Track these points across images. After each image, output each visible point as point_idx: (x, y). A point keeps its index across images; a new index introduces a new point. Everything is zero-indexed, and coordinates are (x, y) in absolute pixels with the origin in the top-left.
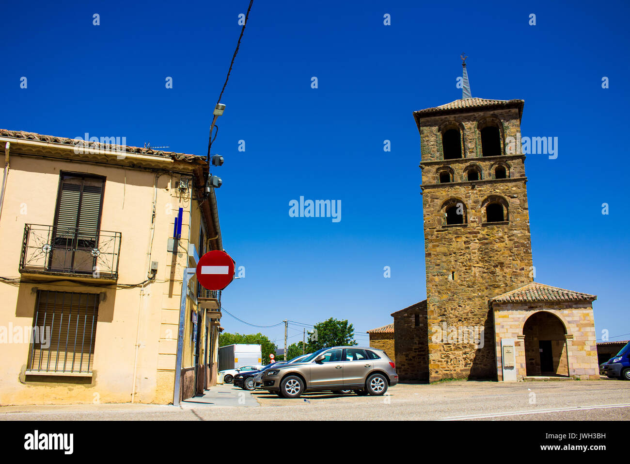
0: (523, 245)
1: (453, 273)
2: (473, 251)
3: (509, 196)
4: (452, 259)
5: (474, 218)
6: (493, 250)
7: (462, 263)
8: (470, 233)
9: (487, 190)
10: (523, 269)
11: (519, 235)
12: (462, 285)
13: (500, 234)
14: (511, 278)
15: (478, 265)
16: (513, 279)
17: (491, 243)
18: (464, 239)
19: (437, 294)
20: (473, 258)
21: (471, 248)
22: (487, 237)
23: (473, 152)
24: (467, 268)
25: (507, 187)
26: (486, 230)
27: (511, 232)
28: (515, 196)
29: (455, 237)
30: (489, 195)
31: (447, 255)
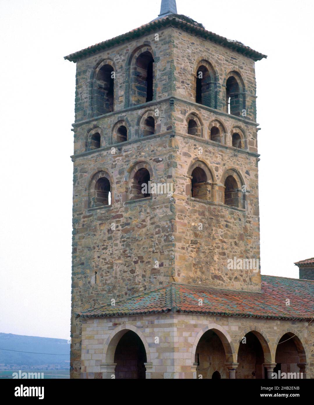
0: (164, 229)
1: (96, 273)
2: (116, 242)
3: (154, 160)
4: (96, 254)
6: (134, 239)
7: (105, 259)
8: (113, 217)
10: (161, 265)
11: (161, 216)
12: (103, 290)
13: (143, 216)
15: (120, 261)
16: (152, 280)
17: (133, 229)
18: (108, 226)
20: (115, 252)
21: (113, 239)
22: (129, 221)
23: (122, 102)
24: (110, 266)
25: (152, 148)
26: (129, 212)
27: (153, 212)
28: (160, 159)
29: (100, 225)
30: (134, 161)
31: (91, 250)
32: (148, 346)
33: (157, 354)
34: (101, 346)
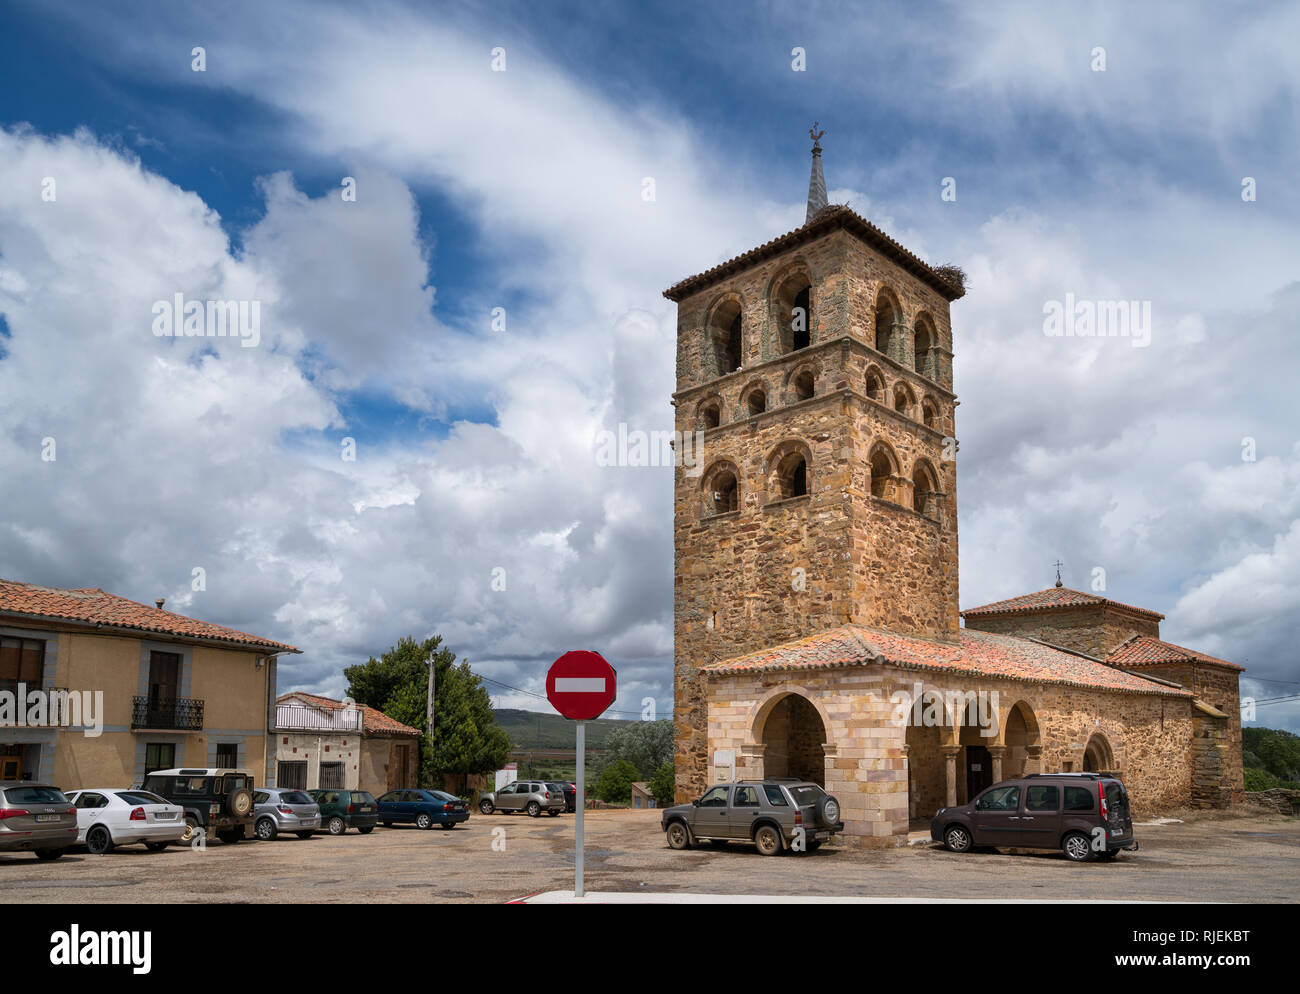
0: (834, 545)
1: (715, 613)
2: (748, 566)
3: (814, 438)
4: (714, 586)
5: (752, 497)
6: (781, 561)
7: (729, 592)
8: (744, 529)
9: (775, 432)
10: (829, 597)
11: (827, 523)
12: (727, 638)
13: (794, 525)
14: (808, 617)
15: (755, 595)
16: (811, 620)
17: (778, 546)
18: (734, 543)
19: (688, 657)
20: (746, 581)
21: (744, 561)
22: (771, 533)
23: (756, 353)
24: (737, 602)
25: (810, 419)
26: (771, 520)
27: (813, 518)
28: (825, 435)
29: (720, 541)
30: (779, 441)
31: (707, 579)
32: (828, 719)
33: (846, 731)
34: (742, 718)
